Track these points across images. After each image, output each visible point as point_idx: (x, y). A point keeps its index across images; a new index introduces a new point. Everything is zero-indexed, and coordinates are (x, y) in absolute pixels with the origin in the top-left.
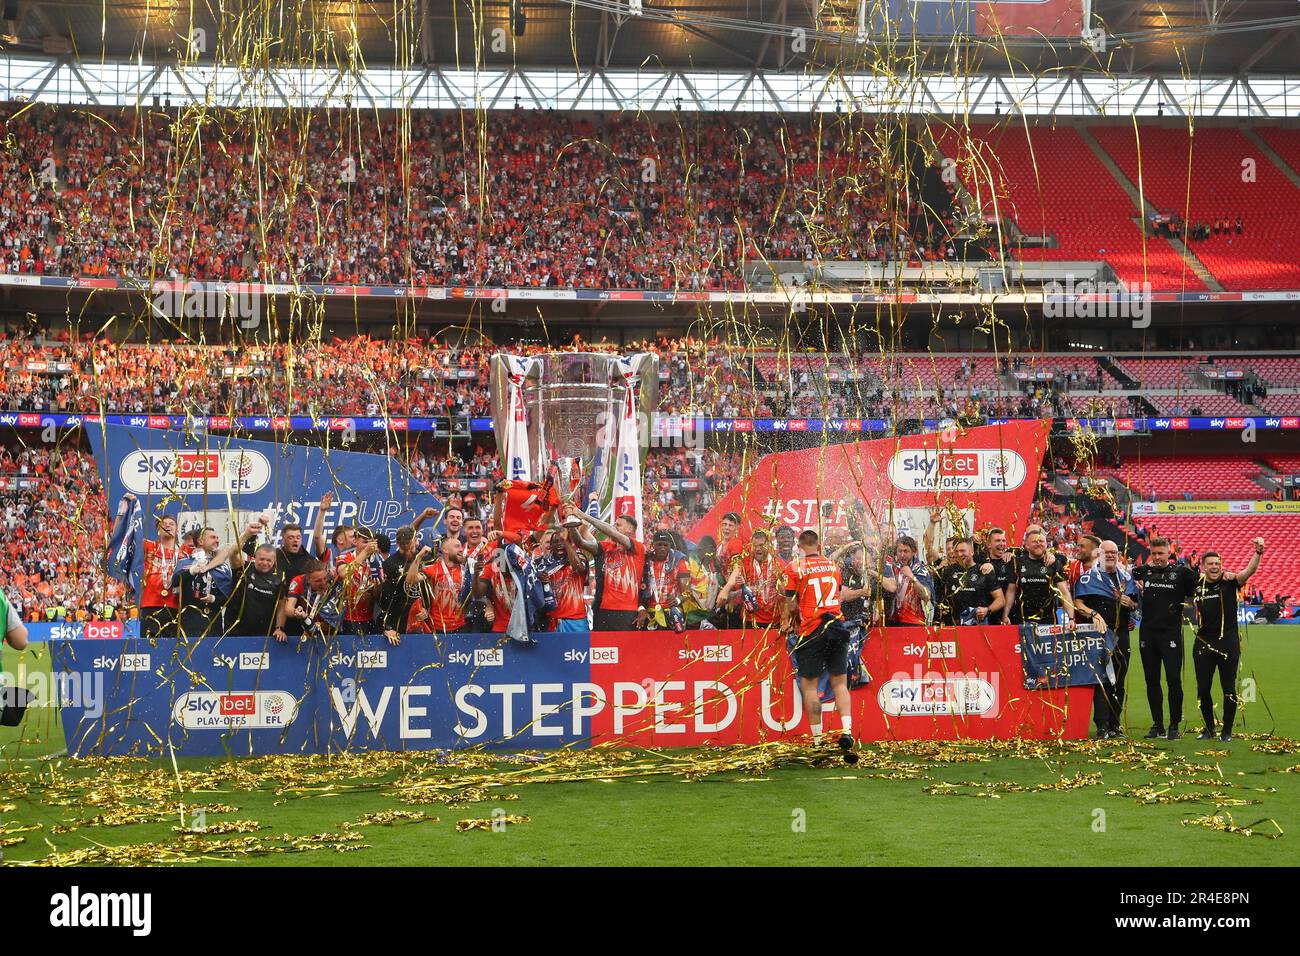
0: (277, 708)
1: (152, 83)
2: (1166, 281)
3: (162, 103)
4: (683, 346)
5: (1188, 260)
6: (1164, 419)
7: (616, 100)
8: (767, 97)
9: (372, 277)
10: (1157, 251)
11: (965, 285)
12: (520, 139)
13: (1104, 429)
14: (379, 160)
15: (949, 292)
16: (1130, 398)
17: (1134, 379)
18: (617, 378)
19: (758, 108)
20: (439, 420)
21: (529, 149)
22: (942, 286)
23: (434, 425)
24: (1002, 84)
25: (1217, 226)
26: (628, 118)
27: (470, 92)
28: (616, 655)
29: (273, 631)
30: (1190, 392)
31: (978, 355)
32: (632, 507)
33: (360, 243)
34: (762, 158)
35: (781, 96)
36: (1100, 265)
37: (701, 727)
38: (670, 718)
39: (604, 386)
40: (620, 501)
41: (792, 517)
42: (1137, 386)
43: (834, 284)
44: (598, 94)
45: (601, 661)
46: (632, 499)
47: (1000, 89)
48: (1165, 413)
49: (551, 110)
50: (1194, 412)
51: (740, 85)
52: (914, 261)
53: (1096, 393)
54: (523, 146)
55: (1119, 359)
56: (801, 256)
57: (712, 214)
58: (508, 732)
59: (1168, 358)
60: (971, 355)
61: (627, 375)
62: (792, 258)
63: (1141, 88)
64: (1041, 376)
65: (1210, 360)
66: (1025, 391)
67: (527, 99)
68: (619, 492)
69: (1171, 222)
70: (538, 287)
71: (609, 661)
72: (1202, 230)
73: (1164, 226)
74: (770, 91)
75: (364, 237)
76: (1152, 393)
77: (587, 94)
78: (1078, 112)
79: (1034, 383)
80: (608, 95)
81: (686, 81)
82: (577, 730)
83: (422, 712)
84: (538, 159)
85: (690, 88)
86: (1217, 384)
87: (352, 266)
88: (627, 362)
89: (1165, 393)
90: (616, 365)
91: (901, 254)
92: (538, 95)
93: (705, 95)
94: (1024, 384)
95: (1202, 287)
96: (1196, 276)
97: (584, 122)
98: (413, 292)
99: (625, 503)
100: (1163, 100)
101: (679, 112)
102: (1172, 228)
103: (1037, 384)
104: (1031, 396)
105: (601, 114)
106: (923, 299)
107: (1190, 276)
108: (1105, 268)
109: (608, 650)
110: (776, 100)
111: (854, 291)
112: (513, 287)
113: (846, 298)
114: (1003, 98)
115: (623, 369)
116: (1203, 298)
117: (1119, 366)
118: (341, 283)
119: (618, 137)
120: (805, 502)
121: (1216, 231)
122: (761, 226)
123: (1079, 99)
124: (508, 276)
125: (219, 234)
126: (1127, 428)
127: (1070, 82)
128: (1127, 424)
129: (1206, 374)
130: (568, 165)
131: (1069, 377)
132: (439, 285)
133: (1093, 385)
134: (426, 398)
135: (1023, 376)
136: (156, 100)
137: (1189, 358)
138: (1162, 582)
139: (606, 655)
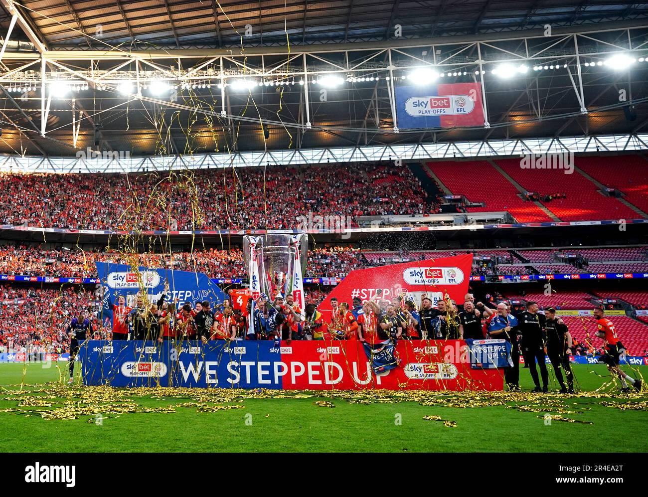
0: (159, 369)
1: (142, 164)
2: (535, 218)
3: (146, 170)
4: (336, 250)
5: (544, 210)
6: (542, 275)
7: (305, 160)
8: (362, 156)
9: (217, 227)
10: (529, 207)
11: (448, 223)
12: (270, 176)
13: (516, 280)
14: (219, 186)
15: (442, 225)
16: (526, 267)
17: (527, 259)
18: (292, 244)
19: (359, 160)
20: (243, 279)
21: (274, 180)
22: (439, 223)
23: (241, 281)
24: (455, 146)
25: (554, 196)
26: (310, 166)
27: (251, 161)
28: (291, 350)
29: (158, 338)
30: (553, 264)
31: (456, 250)
32: (300, 295)
33: (213, 215)
34: (362, 178)
35: (367, 155)
36: (505, 213)
37: (328, 382)
38: (315, 378)
39: (287, 247)
40: (295, 292)
41: (364, 296)
42: (529, 262)
43: (394, 224)
44: (298, 158)
45: (285, 353)
46: (300, 291)
47: (455, 148)
48: (543, 273)
49: (281, 165)
50: (556, 272)
51: (352, 152)
52: (426, 213)
53: (510, 265)
54: (271, 178)
55: (519, 251)
56: (380, 214)
57: (343, 199)
58: (248, 381)
59: (541, 250)
60: (454, 250)
61: (296, 242)
62: (376, 215)
63: (513, 144)
64: (485, 258)
65: (560, 250)
66: (479, 265)
67: (272, 162)
68: (294, 289)
69: (534, 195)
70: (278, 229)
71: (288, 353)
72: (548, 198)
73: (531, 197)
74: (363, 154)
75: (214, 213)
76: (536, 264)
77: (294, 159)
78: (488, 155)
79: (482, 261)
80: (301, 158)
81: (330, 152)
82: (277, 382)
83: (214, 372)
84: (276, 182)
85: (332, 154)
86: (565, 260)
87: (210, 224)
88: (295, 238)
89: (541, 264)
90: (291, 239)
91: (421, 212)
92: (276, 160)
93: (338, 156)
94: (478, 262)
95: (552, 220)
96: (548, 216)
97: (293, 168)
98: (232, 232)
99: (297, 293)
100: (523, 148)
101: (328, 163)
102: (535, 197)
103: (484, 262)
104: (482, 267)
105: (299, 165)
106: (431, 228)
107: (545, 216)
108: (507, 214)
109: (288, 348)
110: (365, 157)
111: (402, 227)
112: (269, 229)
113: (399, 229)
114: (457, 151)
115: (294, 240)
116: (552, 225)
117: (519, 254)
118: (206, 230)
119: (306, 173)
120: (369, 290)
121: (555, 198)
122: (363, 203)
123: (488, 150)
124: (267, 225)
125: (164, 214)
126: (526, 279)
127: (483, 144)
128: (526, 277)
129: (559, 256)
130: (287, 184)
131: (498, 258)
132: (242, 229)
133: (508, 262)
134: (238, 272)
135: (477, 258)
136: (144, 169)
137: (550, 250)
138: (532, 321)
139: (287, 350)
